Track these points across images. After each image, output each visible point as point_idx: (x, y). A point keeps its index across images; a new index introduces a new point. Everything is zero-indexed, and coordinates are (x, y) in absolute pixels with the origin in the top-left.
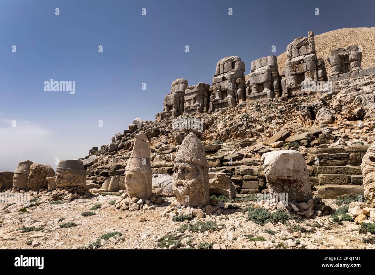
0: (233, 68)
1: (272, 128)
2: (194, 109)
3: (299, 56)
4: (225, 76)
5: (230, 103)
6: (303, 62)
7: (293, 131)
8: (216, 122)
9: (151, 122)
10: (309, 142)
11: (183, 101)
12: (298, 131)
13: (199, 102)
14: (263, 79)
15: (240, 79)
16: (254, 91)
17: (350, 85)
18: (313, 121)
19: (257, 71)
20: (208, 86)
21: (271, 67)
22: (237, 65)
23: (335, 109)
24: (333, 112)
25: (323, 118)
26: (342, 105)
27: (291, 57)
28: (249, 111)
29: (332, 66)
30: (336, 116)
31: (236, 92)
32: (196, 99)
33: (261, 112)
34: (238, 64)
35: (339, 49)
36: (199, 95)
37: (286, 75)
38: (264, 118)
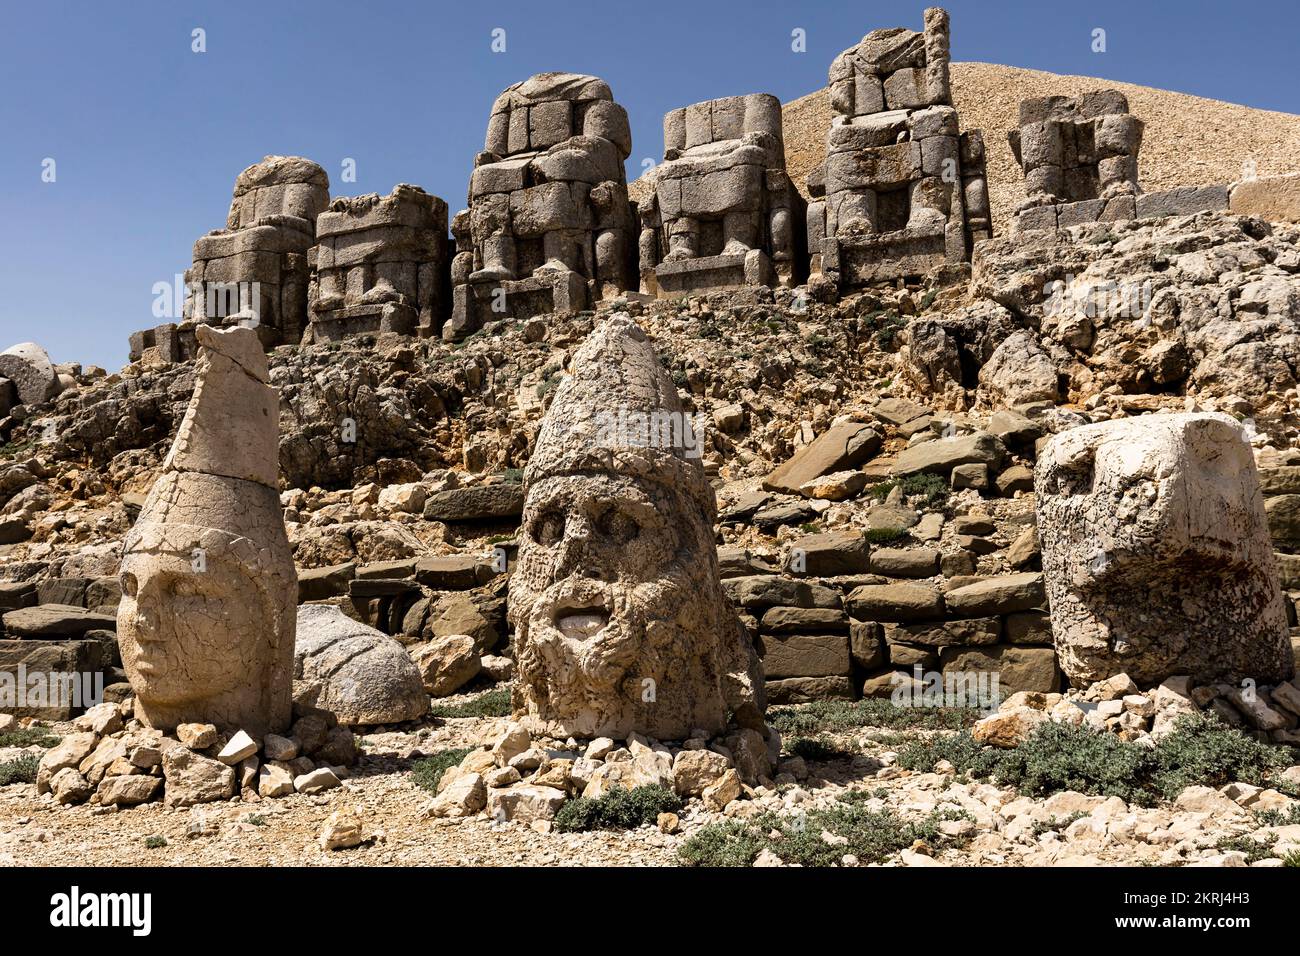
0: (576, 128)
1: (789, 418)
2: (368, 316)
3: (886, 109)
4: (537, 162)
5: (561, 295)
6: (907, 138)
7: (891, 430)
8: (501, 382)
9: (100, 373)
10: (992, 473)
11: (305, 274)
12: (919, 431)
13: (393, 283)
14: (723, 194)
15: (610, 183)
16: (678, 247)
17: (1117, 248)
18: (971, 393)
19: (692, 156)
20: (443, 207)
21: (760, 142)
22: (598, 120)
23: (1066, 343)
24: (1060, 353)
25: (1025, 377)
26: (1097, 326)
27: (849, 110)
28: (666, 334)
29: (1028, 168)
30: (1070, 372)
31: (587, 246)
32: (378, 267)
33: (729, 343)
34: (601, 115)
35: (1055, 99)
36: (398, 247)
37: (830, 188)
38: (749, 370)
